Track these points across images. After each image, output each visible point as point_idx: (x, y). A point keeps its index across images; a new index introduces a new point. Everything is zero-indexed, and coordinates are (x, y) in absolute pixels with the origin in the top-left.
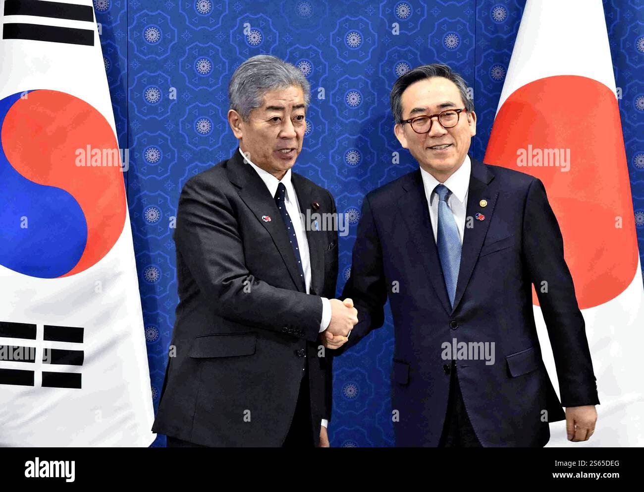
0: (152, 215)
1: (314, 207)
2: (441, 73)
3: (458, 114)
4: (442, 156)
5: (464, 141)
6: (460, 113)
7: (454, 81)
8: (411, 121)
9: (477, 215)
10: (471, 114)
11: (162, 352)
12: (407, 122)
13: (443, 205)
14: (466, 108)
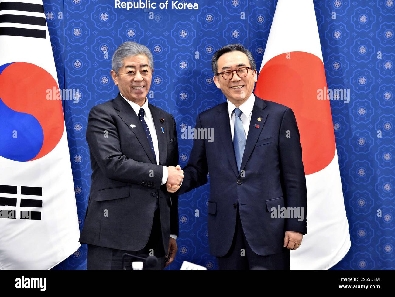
0: (78, 127)
1: (162, 121)
2: (239, 49)
3: (247, 70)
4: (238, 92)
5: (250, 84)
6: (248, 70)
7: (246, 53)
8: (222, 73)
9: (256, 125)
10: (254, 71)
11: (84, 200)
12: (220, 74)
13: (238, 119)
14: (251, 67)
